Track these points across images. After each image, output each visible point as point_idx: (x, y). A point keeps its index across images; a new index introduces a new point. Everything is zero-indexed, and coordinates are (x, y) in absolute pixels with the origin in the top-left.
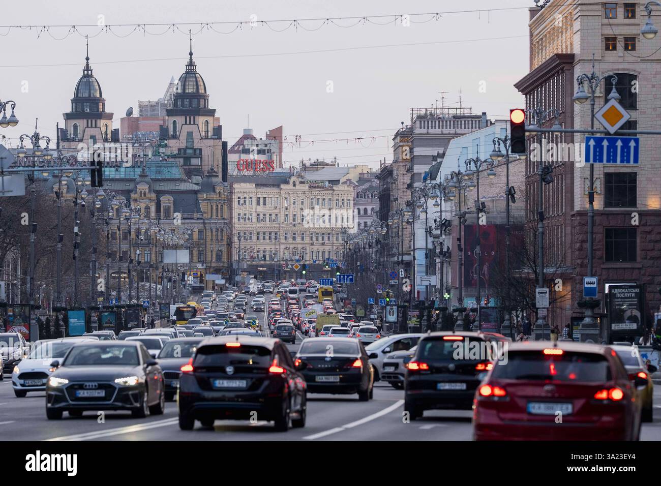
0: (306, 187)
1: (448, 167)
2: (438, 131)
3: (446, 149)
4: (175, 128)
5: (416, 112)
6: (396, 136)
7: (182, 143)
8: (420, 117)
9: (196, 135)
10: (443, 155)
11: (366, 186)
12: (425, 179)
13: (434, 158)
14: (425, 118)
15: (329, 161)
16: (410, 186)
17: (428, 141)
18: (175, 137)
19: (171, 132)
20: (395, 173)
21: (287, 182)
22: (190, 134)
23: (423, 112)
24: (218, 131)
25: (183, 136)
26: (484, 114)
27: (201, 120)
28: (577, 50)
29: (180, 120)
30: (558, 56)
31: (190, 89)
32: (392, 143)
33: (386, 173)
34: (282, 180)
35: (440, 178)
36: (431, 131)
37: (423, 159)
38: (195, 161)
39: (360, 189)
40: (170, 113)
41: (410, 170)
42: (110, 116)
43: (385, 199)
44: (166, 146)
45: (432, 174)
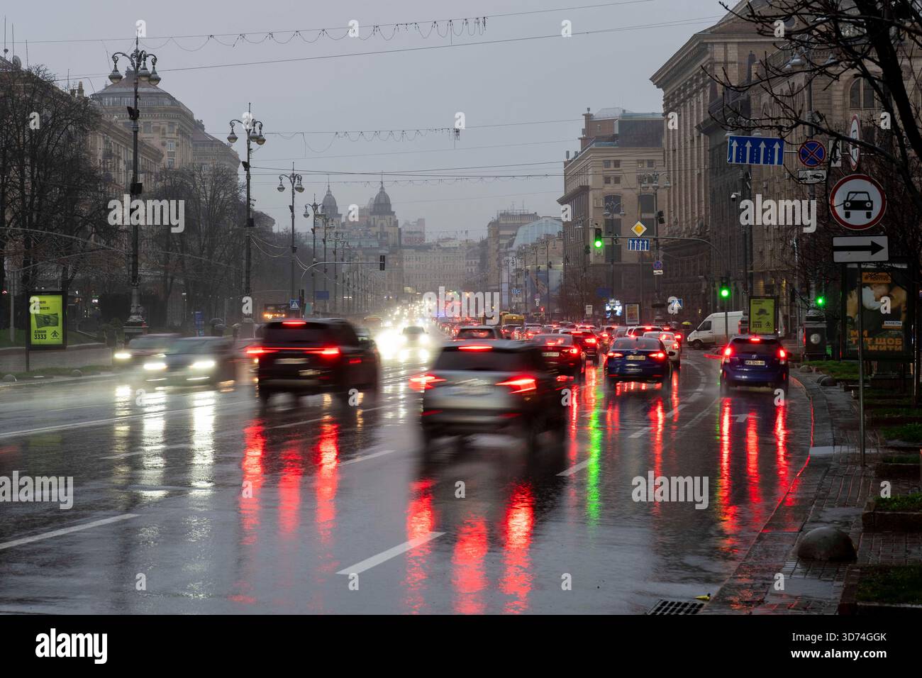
0: (441, 250)
1: (518, 242)
2: (512, 222)
3: (517, 230)
4: (374, 221)
5: (499, 212)
6: (490, 224)
7: (378, 229)
8: (501, 215)
9: (385, 225)
10: (516, 235)
11: (471, 250)
12: (506, 248)
13: (511, 236)
14: (504, 215)
15: (452, 237)
16: (497, 251)
17: (507, 227)
18: (374, 226)
19: (372, 223)
20: (489, 243)
21: (431, 249)
22: (382, 225)
23: (503, 212)
24: (396, 223)
25: (379, 225)
26: (536, 213)
27: (387, 217)
28: (590, 183)
29: (377, 217)
30: (581, 187)
31: (382, 201)
32: (487, 228)
33: (484, 244)
34: (429, 247)
35: (515, 247)
36: (508, 222)
37: (504, 237)
38: (385, 238)
39: (469, 251)
40: (372, 214)
41: (497, 242)
42: (340, 215)
43: (484, 257)
44: (369, 230)
45: (511, 244)
